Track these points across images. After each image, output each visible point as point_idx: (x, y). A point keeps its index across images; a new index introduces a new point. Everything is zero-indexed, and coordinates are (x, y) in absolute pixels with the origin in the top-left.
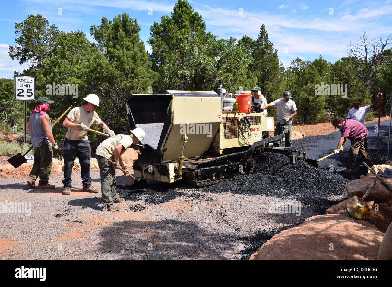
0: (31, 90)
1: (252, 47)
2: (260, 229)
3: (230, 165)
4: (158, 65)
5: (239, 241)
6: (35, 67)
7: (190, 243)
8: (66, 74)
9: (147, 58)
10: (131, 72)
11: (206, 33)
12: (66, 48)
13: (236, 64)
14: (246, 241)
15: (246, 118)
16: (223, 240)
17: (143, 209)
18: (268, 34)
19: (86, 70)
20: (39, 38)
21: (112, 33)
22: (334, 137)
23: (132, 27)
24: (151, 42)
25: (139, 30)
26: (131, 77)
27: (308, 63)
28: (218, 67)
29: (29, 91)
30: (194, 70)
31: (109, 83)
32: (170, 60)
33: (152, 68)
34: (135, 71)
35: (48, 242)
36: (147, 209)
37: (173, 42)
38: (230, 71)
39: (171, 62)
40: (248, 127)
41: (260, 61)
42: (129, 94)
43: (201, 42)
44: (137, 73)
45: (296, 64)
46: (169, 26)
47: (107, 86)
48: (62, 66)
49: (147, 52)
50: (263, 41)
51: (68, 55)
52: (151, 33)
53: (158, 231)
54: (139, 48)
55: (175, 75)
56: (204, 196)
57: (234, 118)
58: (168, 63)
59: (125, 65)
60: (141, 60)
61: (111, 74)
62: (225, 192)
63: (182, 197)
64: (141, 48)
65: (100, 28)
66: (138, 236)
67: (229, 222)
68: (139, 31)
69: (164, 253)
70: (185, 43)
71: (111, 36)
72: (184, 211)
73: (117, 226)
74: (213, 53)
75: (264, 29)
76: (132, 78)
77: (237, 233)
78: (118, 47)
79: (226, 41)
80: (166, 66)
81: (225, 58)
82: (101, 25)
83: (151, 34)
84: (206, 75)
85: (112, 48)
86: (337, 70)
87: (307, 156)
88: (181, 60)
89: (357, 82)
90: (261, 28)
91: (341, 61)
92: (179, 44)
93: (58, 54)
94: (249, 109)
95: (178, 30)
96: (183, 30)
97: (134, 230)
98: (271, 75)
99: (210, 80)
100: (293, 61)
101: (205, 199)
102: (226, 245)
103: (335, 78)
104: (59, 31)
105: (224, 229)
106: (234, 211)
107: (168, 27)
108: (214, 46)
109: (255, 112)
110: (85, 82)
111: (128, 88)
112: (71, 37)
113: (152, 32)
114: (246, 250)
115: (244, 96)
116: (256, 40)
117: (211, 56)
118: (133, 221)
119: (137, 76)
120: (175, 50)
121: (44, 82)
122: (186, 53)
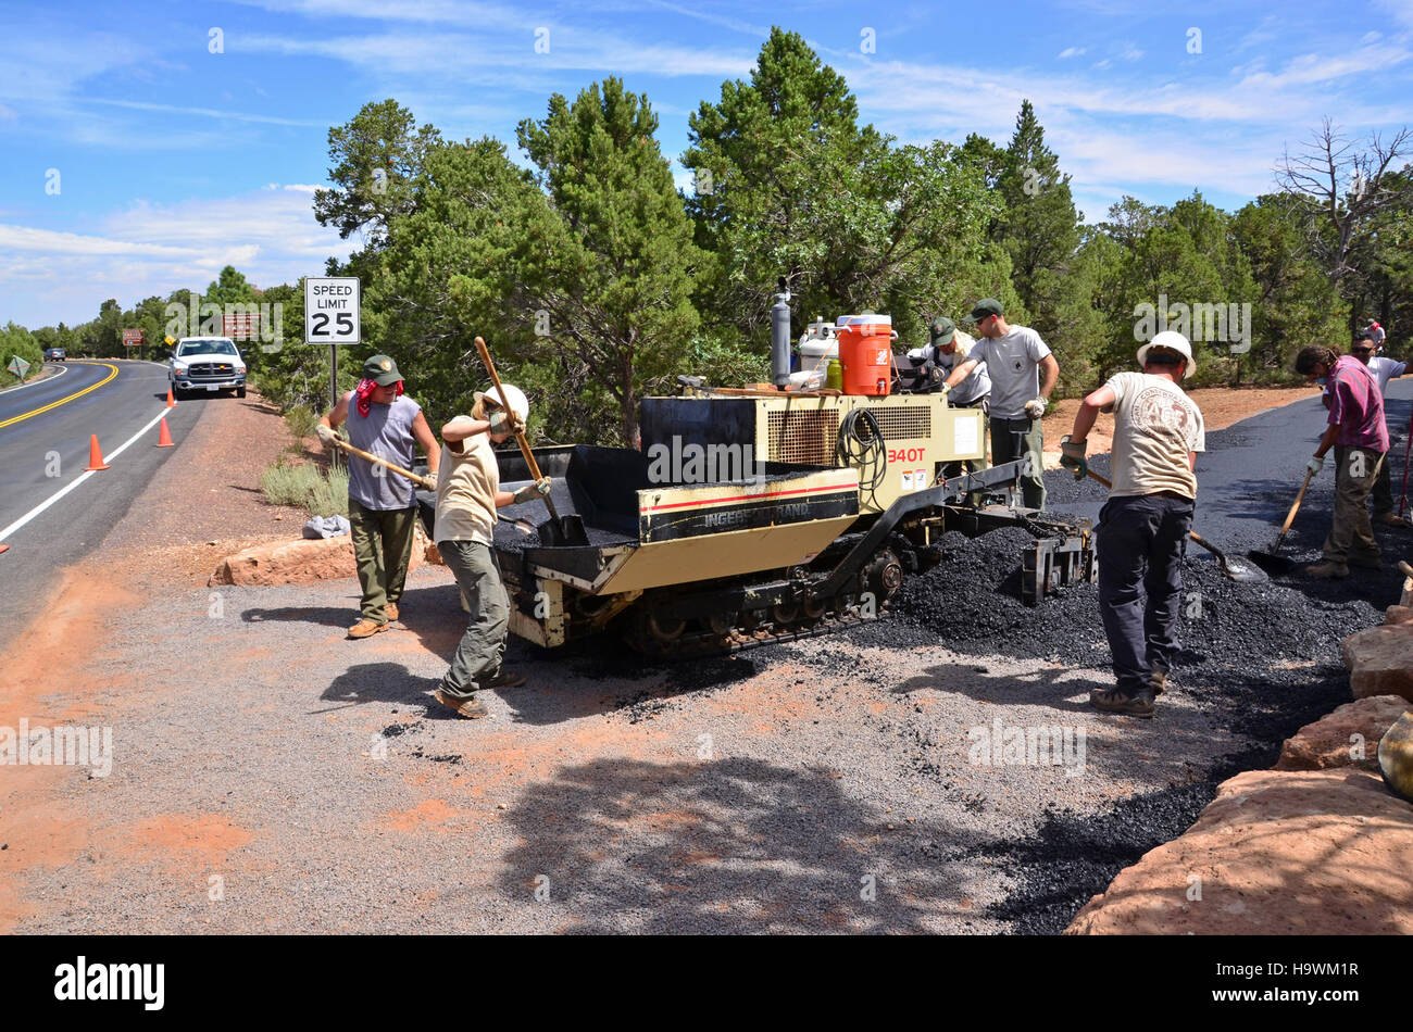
0: (349, 315)
1: (994, 168)
2: (1052, 804)
4: (714, 230)
5: (981, 859)
6: (381, 245)
7: (811, 865)
8: (447, 263)
9: (679, 210)
11: (859, 129)
12: (450, 189)
13: (951, 222)
14: (1005, 858)
15: (867, 415)
16: (926, 854)
17: (658, 713)
18: (1042, 128)
19: (501, 251)
20: (389, 165)
21: (573, 140)
22: (1246, 439)
23: (631, 118)
24: (692, 162)
25: (653, 126)
26: (631, 268)
27: (1158, 211)
28: (897, 232)
29: (342, 319)
30: (822, 245)
31: (567, 290)
32: (750, 214)
33: (696, 240)
34: (643, 252)
35: (346, 838)
36: (670, 712)
37: (756, 160)
38: (935, 243)
39: (752, 219)
41: (1019, 208)
42: (627, 319)
43: (844, 156)
44: (648, 256)
45: (1124, 216)
46: (745, 112)
47: (561, 299)
48: (437, 242)
49: (679, 191)
50: (1028, 148)
51: (454, 208)
52: (690, 135)
53: (706, 806)
54: (655, 179)
55: (764, 260)
56: (857, 663)
57: (819, 415)
58: (743, 222)
59: (612, 233)
60: (661, 216)
61: (571, 260)
62: (926, 645)
63: (786, 666)
64: (661, 182)
65: (544, 127)
66: (635, 830)
67: (943, 772)
68: (654, 129)
69: (719, 907)
70: (795, 160)
71: (571, 148)
72: (793, 723)
73: (570, 784)
74: (878, 190)
75: (1031, 114)
76: (635, 273)
77: (974, 824)
78: (591, 178)
79: (922, 153)
80: (735, 233)
81: (918, 203)
82: (547, 117)
83: (692, 138)
84: (860, 255)
85: (574, 183)
86: (1246, 233)
88: (782, 211)
89: (1304, 267)
90: (1021, 110)
91: (1256, 204)
92: (777, 164)
93: (429, 206)
94: (880, 380)
95: (774, 122)
96: (787, 123)
97: (625, 801)
98: (1052, 249)
99: (873, 273)
100: (1116, 206)
101: (862, 675)
102: (937, 879)
103: (1239, 255)
104: (441, 141)
105: (927, 803)
106: (958, 726)
107: (740, 115)
108: (883, 168)
109: (907, 393)
110: (496, 287)
111: (622, 303)
112: (463, 157)
113: (694, 130)
114: (1008, 900)
115: (861, 336)
116: (1006, 147)
117: (875, 199)
118: (625, 764)
119: (650, 264)
120: (765, 183)
121: (391, 289)
122: (797, 191)
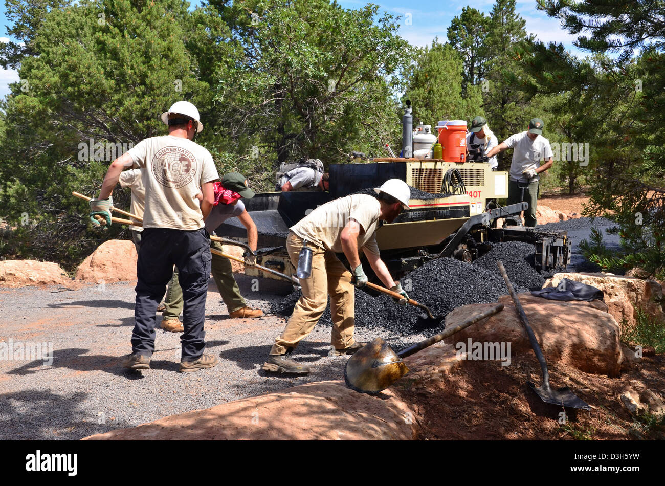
3: (424, 258)
10: (139, 82)
15: (456, 172)
26: (139, 92)
34: (148, 81)
40: (459, 189)
44: (151, 84)
50: (504, 15)
57: (434, 171)
59: (125, 67)
61: (96, 86)
76: (141, 95)
87: (570, 243)
94: (462, 154)
109: (472, 162)
115: (452, 131)
119: (152, 90)
